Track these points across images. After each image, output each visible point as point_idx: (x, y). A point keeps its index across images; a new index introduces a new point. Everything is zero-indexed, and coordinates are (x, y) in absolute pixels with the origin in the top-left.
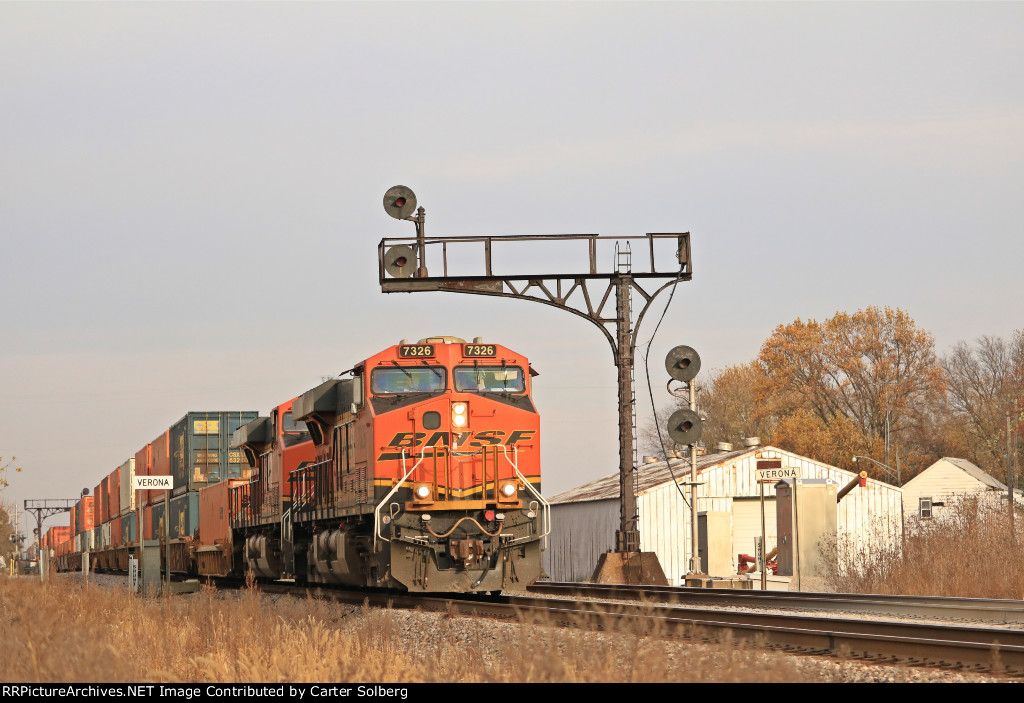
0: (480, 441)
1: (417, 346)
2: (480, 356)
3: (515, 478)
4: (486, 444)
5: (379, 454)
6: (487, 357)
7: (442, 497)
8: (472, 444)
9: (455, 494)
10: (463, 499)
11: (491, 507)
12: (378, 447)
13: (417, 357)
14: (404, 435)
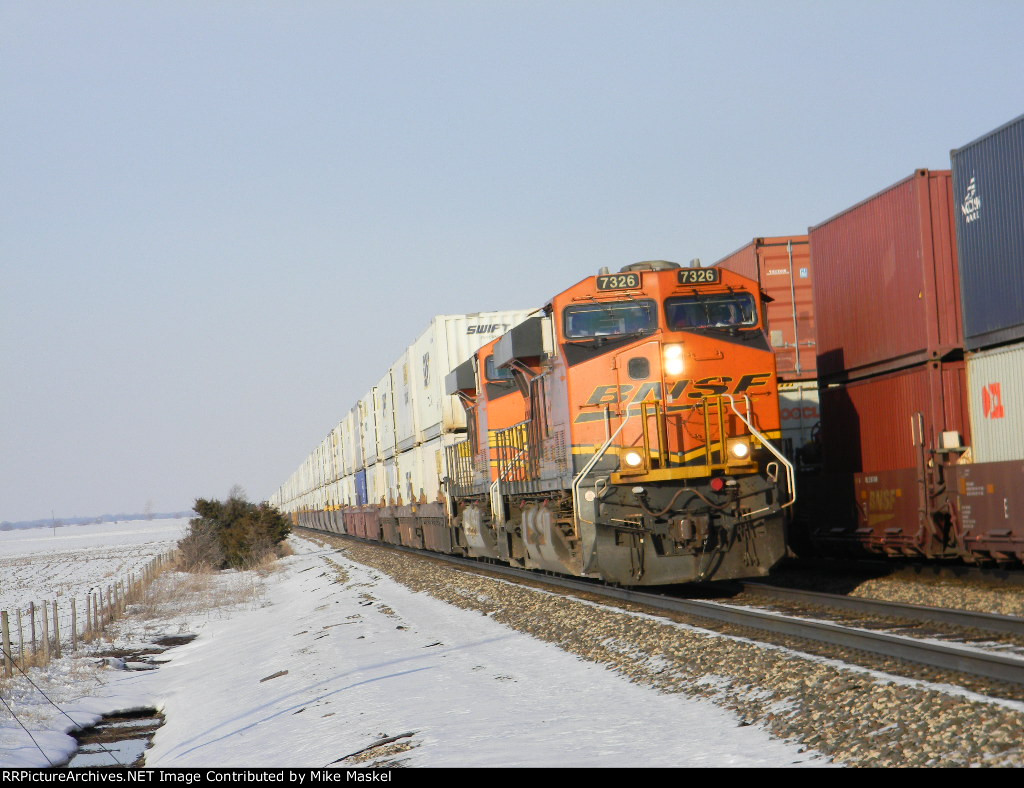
0: (701, 391)
1: (617, 276)
2: (698, 283)
3: (748, 434)
4: (709, 394)
5: (577, 414)
6: (706, 283)
7: (655, 464)
8: (692, 395)
9: (675, 459)
10: (683, 464)
11: (717, 473)
12: (575, 404)
13: (618, 289)
14: (605, 388)
